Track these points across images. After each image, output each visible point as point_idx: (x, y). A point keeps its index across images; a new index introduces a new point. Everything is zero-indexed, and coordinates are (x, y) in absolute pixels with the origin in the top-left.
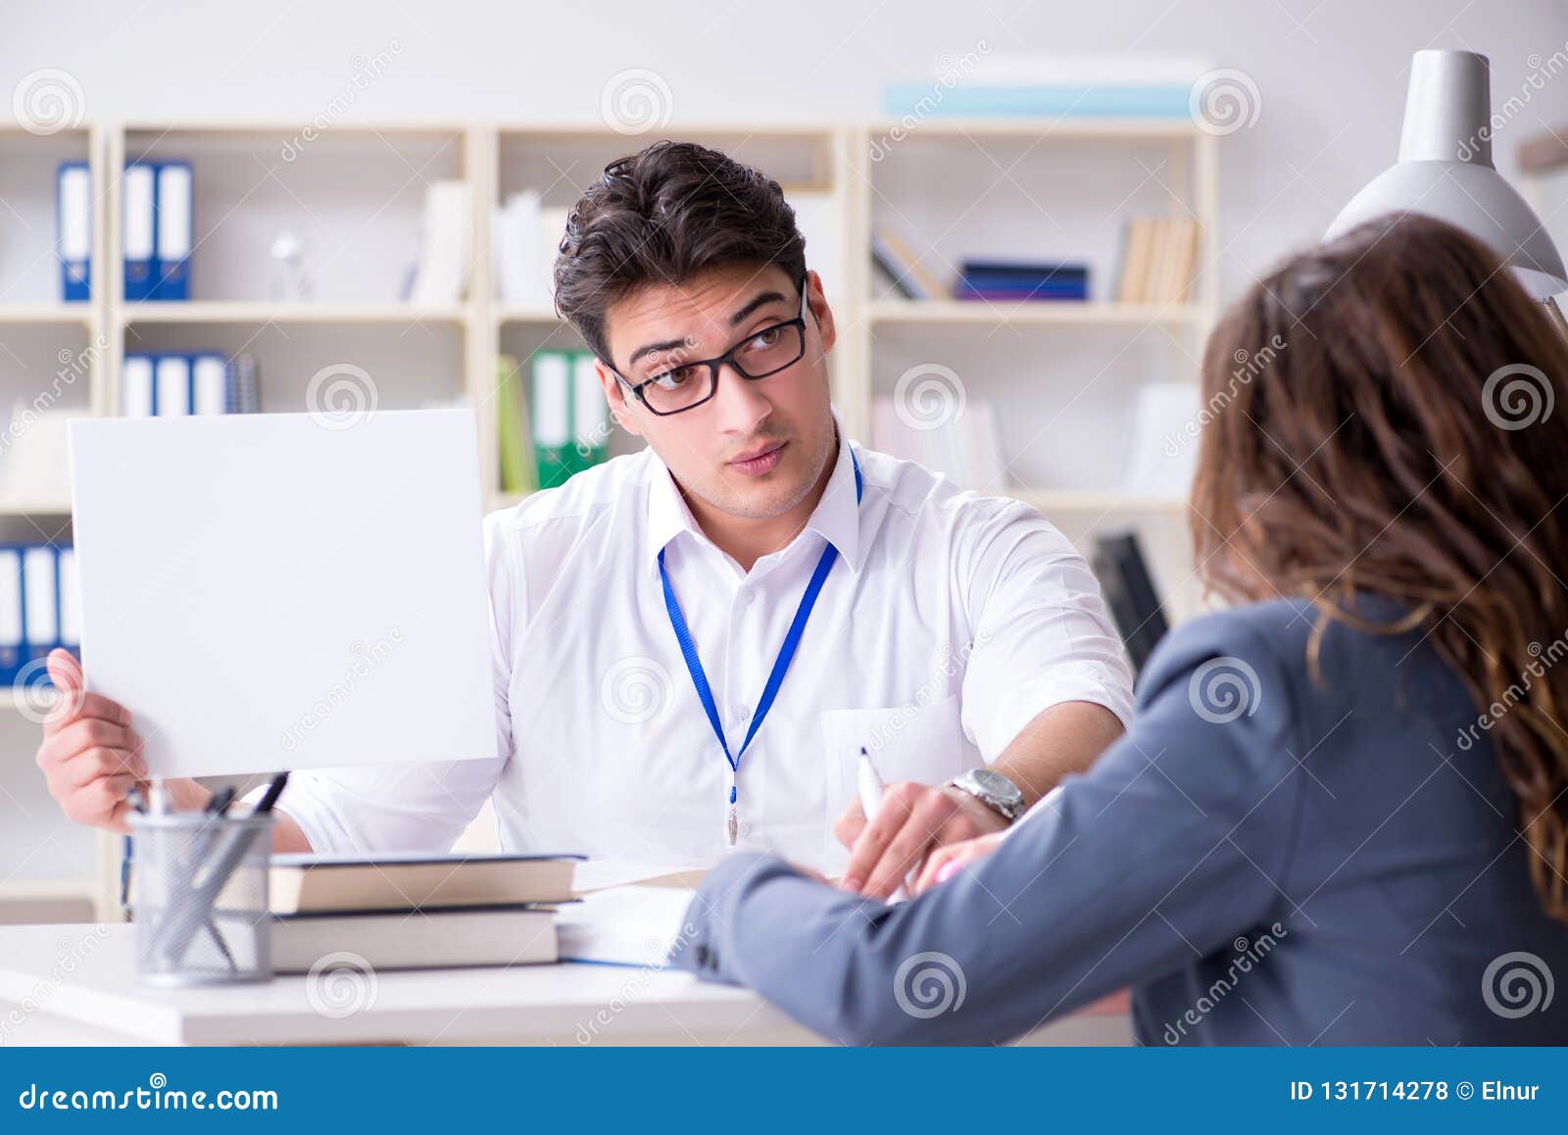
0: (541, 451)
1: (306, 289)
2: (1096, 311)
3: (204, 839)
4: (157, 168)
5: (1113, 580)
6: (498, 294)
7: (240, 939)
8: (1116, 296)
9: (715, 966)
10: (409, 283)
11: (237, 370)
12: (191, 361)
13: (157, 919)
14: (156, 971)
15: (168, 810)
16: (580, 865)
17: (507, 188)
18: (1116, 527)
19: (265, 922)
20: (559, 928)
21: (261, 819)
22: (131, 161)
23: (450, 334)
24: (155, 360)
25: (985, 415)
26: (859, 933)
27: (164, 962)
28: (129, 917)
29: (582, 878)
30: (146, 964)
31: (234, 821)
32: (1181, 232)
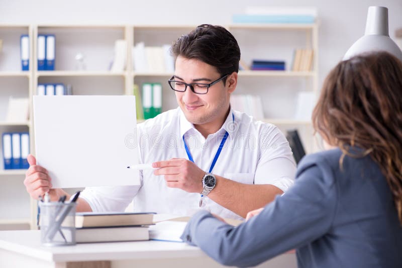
0: (145, 109)
1: (84, 68)
2: (287, 73)
3: (58, 208)
4: (46, 37)
5: (291, 142)
6: (134, 69)
7: (68, 234)
8: (292, 69)
9: (190, 241)
10: (111, 66)
11: (67, 88)
12: (55, 86)
13: (46, 229)
14: (46, 242)
15: (49, 201)
16: (155, 215)
17: (136, 41)
18: (292, 128)
19: (74, 230)
20: (150, 231)
21: (73, 204)
22: (39, 35)
23: (121, 79)
24: (46, 86)
25: (258, 99)
26: (224, 235)
27: (48, 240)
28: (39, 228)
29: (155, 219)
30: (44, 241)
31: (67, 204)
32: (309, 53)
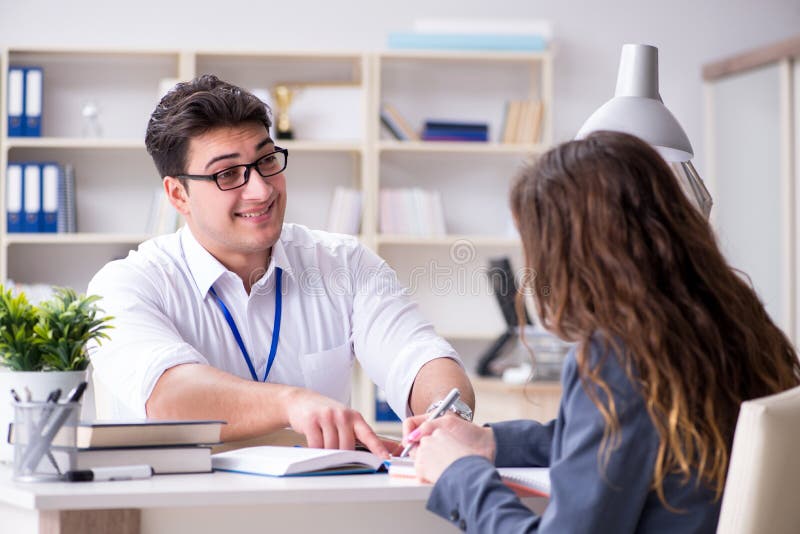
1: (99, 132)
2: (492, 147)
3: (46, 413)
4: (25, 71)
7: (63, 460)
8: (502, 140)
11: (64, 172)
12: (41, 167)
13: (24, 451)
14: (23, 475)
18: (499, 255)
19: (75, 453)
21: (74, 404)
22: (12, 67)
24: (23, 167)
25: (436, 197)
27: (27, 471)
30: (19, 472)
31: (61, 405)
32: (534, 108)
